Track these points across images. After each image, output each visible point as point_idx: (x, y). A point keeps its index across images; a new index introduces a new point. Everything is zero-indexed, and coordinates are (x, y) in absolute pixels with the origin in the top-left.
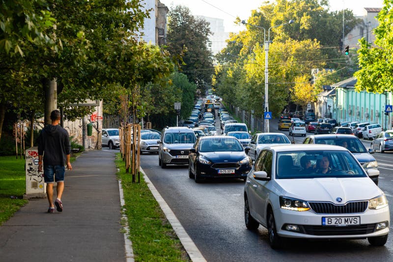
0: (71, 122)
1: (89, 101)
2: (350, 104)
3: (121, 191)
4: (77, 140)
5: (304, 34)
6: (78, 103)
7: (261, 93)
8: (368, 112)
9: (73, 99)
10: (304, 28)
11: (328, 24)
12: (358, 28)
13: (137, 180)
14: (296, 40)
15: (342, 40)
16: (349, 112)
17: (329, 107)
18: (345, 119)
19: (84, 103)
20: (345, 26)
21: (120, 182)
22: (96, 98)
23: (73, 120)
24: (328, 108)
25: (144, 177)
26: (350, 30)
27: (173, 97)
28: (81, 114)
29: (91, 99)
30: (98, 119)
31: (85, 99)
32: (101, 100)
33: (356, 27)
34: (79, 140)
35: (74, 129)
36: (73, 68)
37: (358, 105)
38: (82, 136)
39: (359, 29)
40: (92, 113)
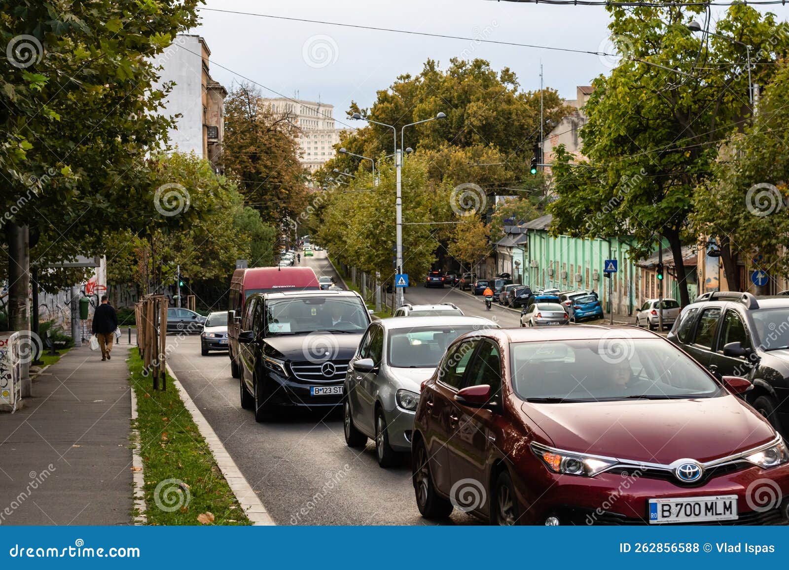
0: (50, 296)
1: (82, 259)
2: (552, 258)
3: (134, 401)
4: (61, 327)
5: (473, 134)
6: (63, 262)
7: (390, 242)
8: (582, 274)
9: (55, 255)
10: (471, 123)
11: (514, 116)
12: (568, 123)
13: (161, 386)
14: (457, 146)
15: (539, 144)
16: (551, 273)
17: (517, 264)
18: (544, 286)
19: (74, 262)
20: (545, 121)
21: (132, 390)
22: (94, 254)
23: (54, 292)
24: (514, 266)
25: (175, 383)
26: (554, 127)
27: (234, 251)
28: (69, 282)
29: (86, 255)
30: (97, 290)
31: (75, 256)
32: (102, 257)
33: (565, 121)
34: (66, 327)
35: (55, 308)
36: (55, 207)
37: (565, 260)
38: (70, 321)
39: (570, 125)
40: (87, 280)
